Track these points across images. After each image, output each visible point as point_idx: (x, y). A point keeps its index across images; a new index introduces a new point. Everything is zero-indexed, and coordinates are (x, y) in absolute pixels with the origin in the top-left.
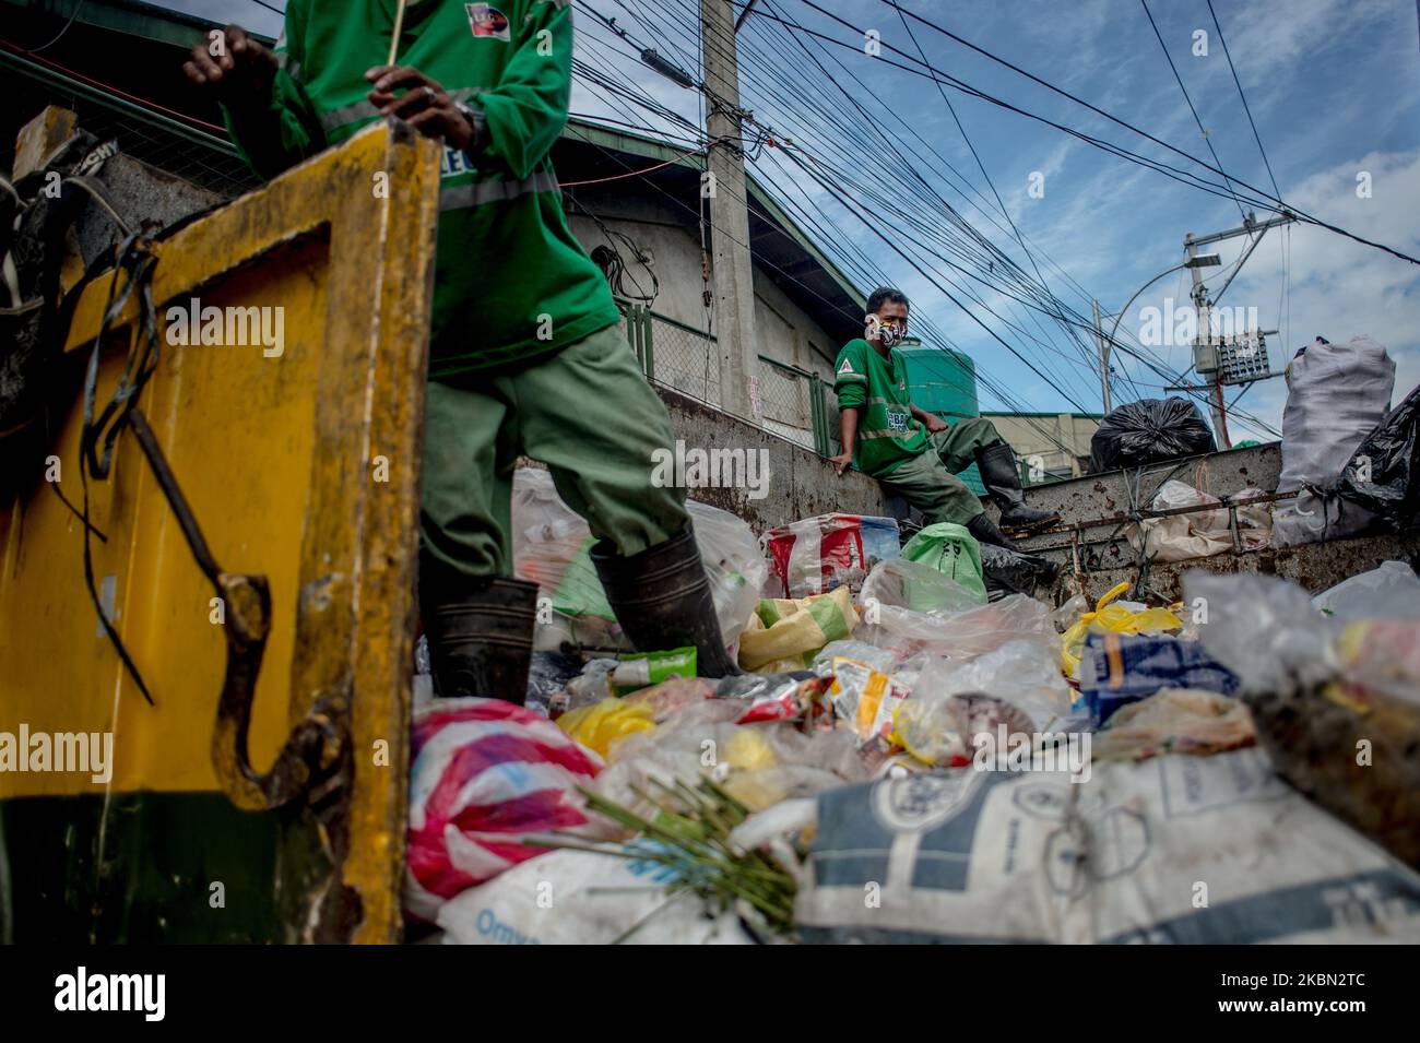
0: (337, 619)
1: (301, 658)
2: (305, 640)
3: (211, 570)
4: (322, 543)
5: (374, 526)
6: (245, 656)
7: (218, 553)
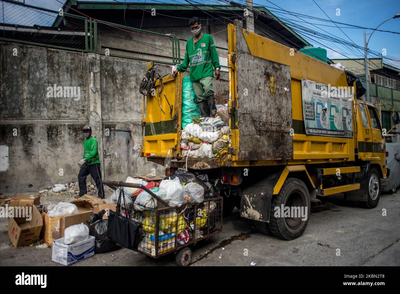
0: (177, 108)
1: (175, 110)
2: (175, 109)
3: (169, 105)
4: (176, 103)
5: (179, 102)
6: (172, 110)
7: (170, 104)
